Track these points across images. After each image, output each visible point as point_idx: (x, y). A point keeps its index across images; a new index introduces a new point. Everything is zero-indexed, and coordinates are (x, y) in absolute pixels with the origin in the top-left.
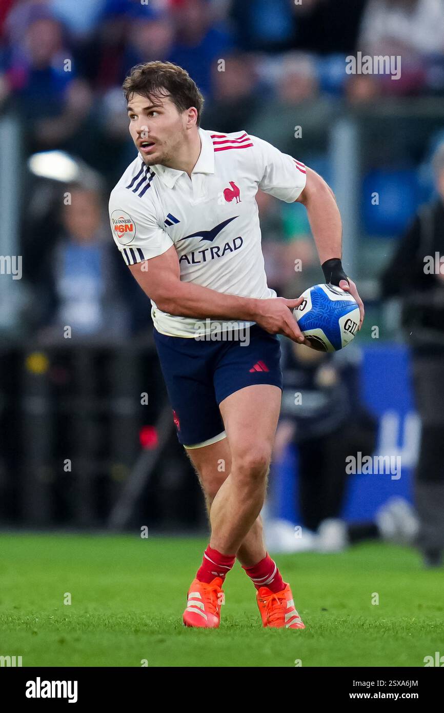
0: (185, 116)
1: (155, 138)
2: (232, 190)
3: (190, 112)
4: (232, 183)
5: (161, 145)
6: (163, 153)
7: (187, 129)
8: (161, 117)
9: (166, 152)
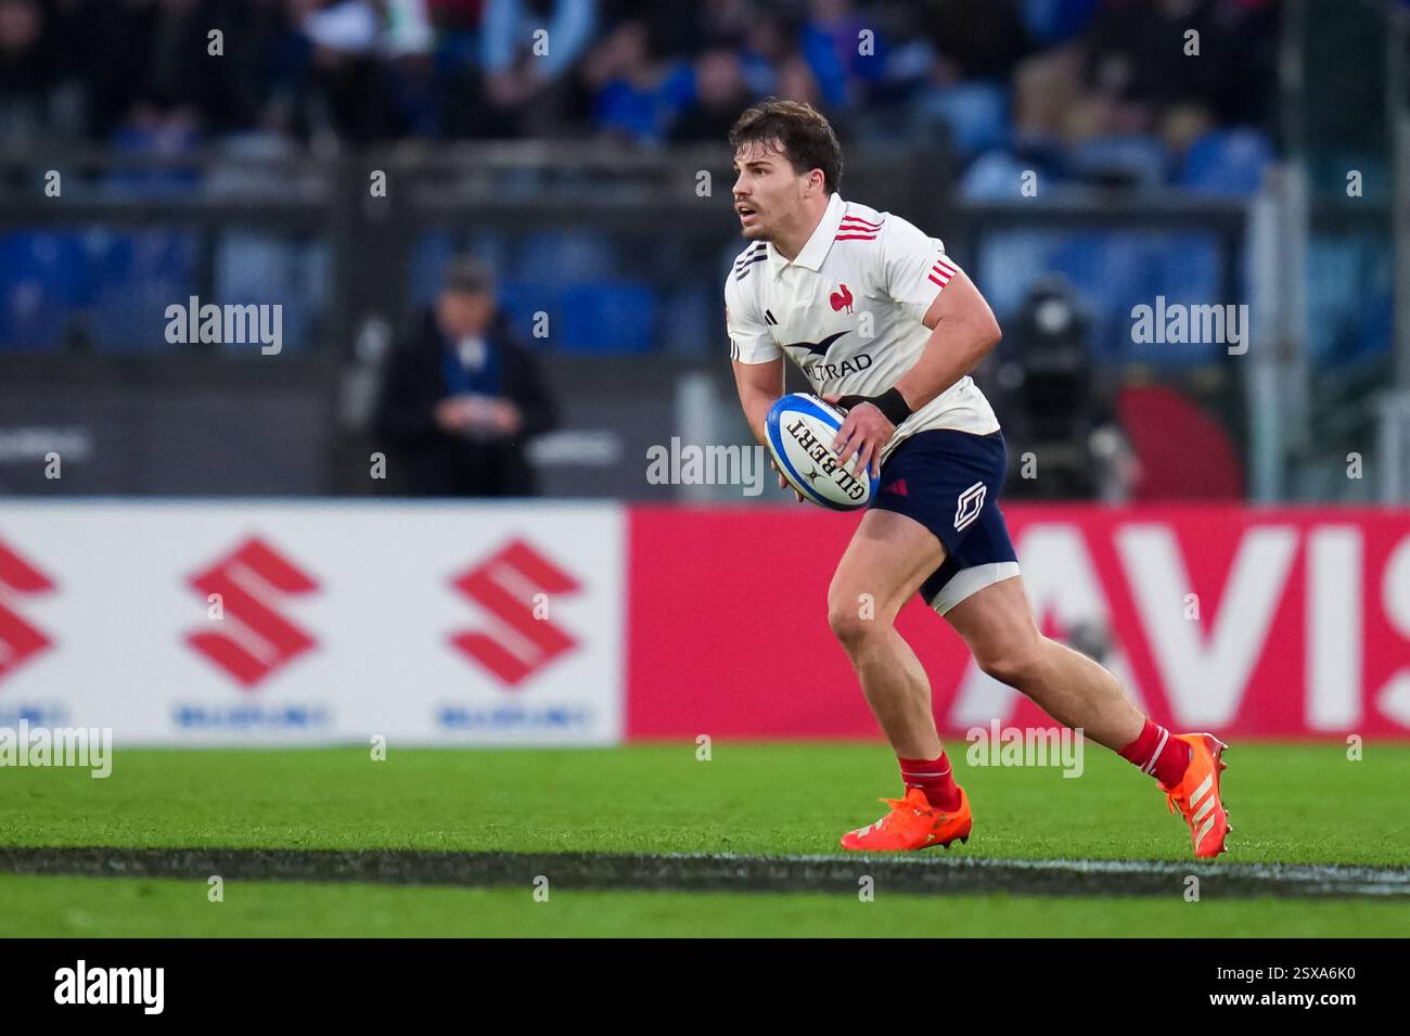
0: (804, 180)
1: (756, 205)
2: (842, 295)
3: (814, 175)
4: (843, 287)
5: (763, 214)
6: (765, 226)
7: (806, 197)
8: (769, 177)
9: (769, 225)
